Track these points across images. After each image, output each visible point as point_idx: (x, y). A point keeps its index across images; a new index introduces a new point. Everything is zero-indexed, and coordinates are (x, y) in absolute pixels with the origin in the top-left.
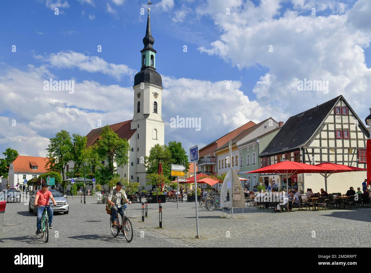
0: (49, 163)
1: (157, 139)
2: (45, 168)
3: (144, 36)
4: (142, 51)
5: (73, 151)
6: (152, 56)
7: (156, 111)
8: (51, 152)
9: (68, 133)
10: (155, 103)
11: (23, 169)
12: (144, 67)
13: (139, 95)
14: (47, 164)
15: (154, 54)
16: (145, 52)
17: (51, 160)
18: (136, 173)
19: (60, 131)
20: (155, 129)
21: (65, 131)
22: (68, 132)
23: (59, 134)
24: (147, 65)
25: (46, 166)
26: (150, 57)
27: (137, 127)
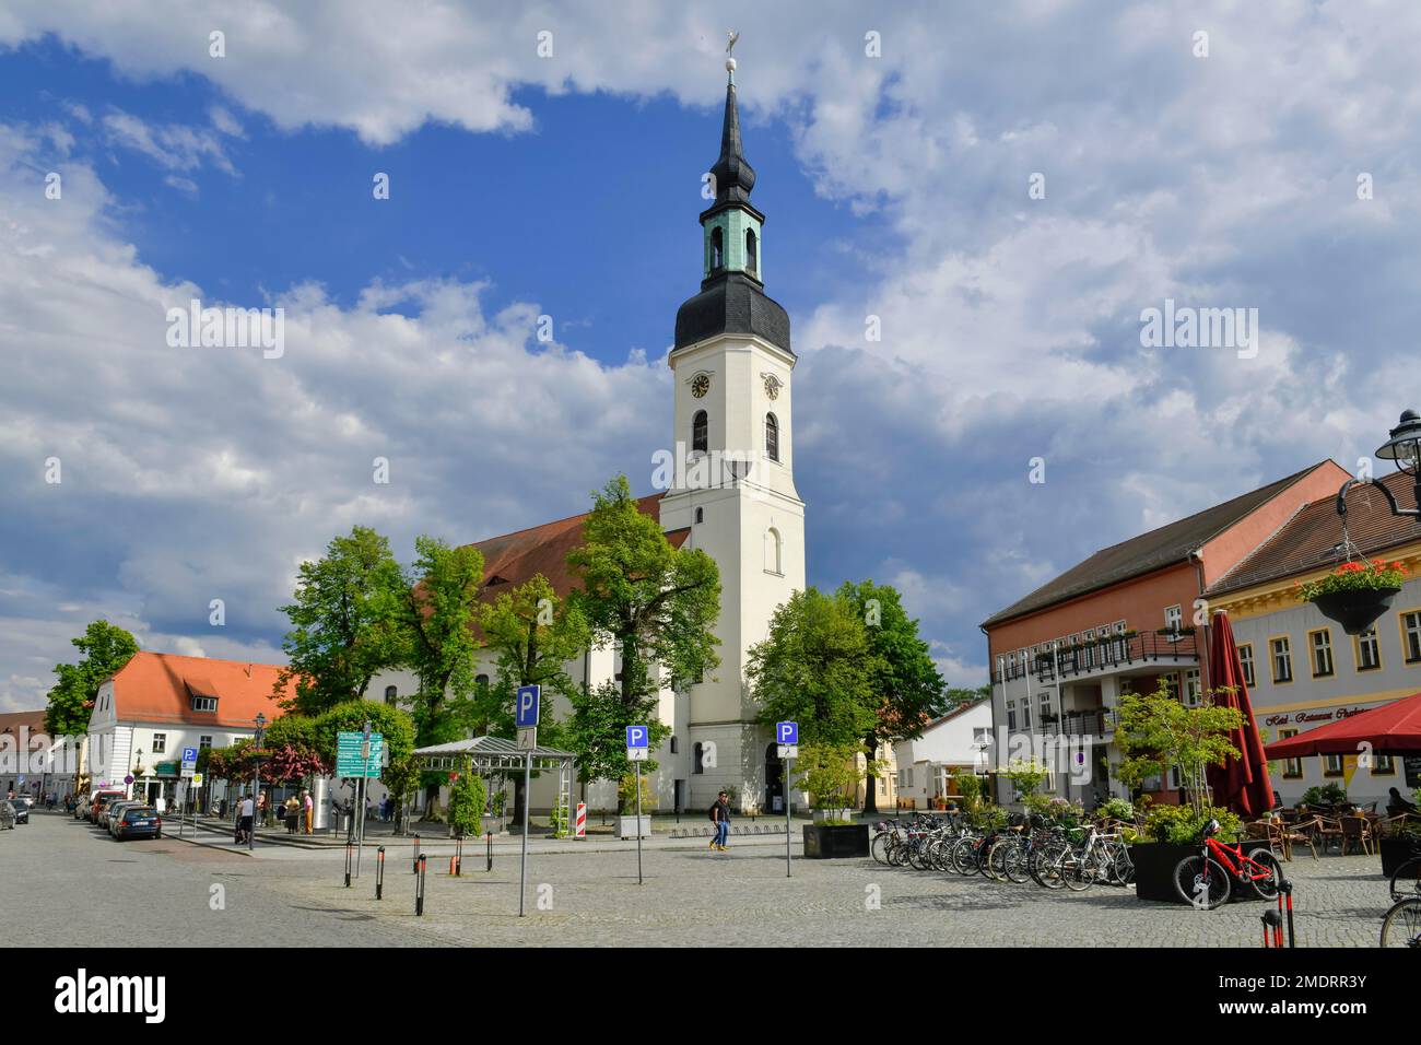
0: (292, 677)
1: (779, 573)
2: (271, 698)
3: (715, 156)
4: (705, 217)
5: (413, 620)
6: (750, 234)
7: (773, 451)
8: (305, 623)
9: (385, 541)
10: (772, 421)
11: (157, 709)
12: (718, 275)
13: (702, 384)
14: (284, 680)
15: (756, 226)
16: (721, 217)
17: (301, 660)
18: (690, 725)
19: (347, 535)
20: (772, 530)
21: (371, 533)
22: (383, 536)
23: (342, 546)
24: (732, 267)
25: (277, 687)
26: (743, 237)
27: (694, 516)
